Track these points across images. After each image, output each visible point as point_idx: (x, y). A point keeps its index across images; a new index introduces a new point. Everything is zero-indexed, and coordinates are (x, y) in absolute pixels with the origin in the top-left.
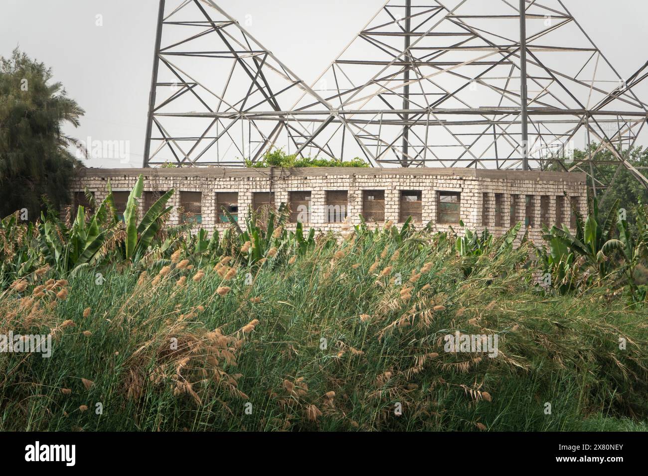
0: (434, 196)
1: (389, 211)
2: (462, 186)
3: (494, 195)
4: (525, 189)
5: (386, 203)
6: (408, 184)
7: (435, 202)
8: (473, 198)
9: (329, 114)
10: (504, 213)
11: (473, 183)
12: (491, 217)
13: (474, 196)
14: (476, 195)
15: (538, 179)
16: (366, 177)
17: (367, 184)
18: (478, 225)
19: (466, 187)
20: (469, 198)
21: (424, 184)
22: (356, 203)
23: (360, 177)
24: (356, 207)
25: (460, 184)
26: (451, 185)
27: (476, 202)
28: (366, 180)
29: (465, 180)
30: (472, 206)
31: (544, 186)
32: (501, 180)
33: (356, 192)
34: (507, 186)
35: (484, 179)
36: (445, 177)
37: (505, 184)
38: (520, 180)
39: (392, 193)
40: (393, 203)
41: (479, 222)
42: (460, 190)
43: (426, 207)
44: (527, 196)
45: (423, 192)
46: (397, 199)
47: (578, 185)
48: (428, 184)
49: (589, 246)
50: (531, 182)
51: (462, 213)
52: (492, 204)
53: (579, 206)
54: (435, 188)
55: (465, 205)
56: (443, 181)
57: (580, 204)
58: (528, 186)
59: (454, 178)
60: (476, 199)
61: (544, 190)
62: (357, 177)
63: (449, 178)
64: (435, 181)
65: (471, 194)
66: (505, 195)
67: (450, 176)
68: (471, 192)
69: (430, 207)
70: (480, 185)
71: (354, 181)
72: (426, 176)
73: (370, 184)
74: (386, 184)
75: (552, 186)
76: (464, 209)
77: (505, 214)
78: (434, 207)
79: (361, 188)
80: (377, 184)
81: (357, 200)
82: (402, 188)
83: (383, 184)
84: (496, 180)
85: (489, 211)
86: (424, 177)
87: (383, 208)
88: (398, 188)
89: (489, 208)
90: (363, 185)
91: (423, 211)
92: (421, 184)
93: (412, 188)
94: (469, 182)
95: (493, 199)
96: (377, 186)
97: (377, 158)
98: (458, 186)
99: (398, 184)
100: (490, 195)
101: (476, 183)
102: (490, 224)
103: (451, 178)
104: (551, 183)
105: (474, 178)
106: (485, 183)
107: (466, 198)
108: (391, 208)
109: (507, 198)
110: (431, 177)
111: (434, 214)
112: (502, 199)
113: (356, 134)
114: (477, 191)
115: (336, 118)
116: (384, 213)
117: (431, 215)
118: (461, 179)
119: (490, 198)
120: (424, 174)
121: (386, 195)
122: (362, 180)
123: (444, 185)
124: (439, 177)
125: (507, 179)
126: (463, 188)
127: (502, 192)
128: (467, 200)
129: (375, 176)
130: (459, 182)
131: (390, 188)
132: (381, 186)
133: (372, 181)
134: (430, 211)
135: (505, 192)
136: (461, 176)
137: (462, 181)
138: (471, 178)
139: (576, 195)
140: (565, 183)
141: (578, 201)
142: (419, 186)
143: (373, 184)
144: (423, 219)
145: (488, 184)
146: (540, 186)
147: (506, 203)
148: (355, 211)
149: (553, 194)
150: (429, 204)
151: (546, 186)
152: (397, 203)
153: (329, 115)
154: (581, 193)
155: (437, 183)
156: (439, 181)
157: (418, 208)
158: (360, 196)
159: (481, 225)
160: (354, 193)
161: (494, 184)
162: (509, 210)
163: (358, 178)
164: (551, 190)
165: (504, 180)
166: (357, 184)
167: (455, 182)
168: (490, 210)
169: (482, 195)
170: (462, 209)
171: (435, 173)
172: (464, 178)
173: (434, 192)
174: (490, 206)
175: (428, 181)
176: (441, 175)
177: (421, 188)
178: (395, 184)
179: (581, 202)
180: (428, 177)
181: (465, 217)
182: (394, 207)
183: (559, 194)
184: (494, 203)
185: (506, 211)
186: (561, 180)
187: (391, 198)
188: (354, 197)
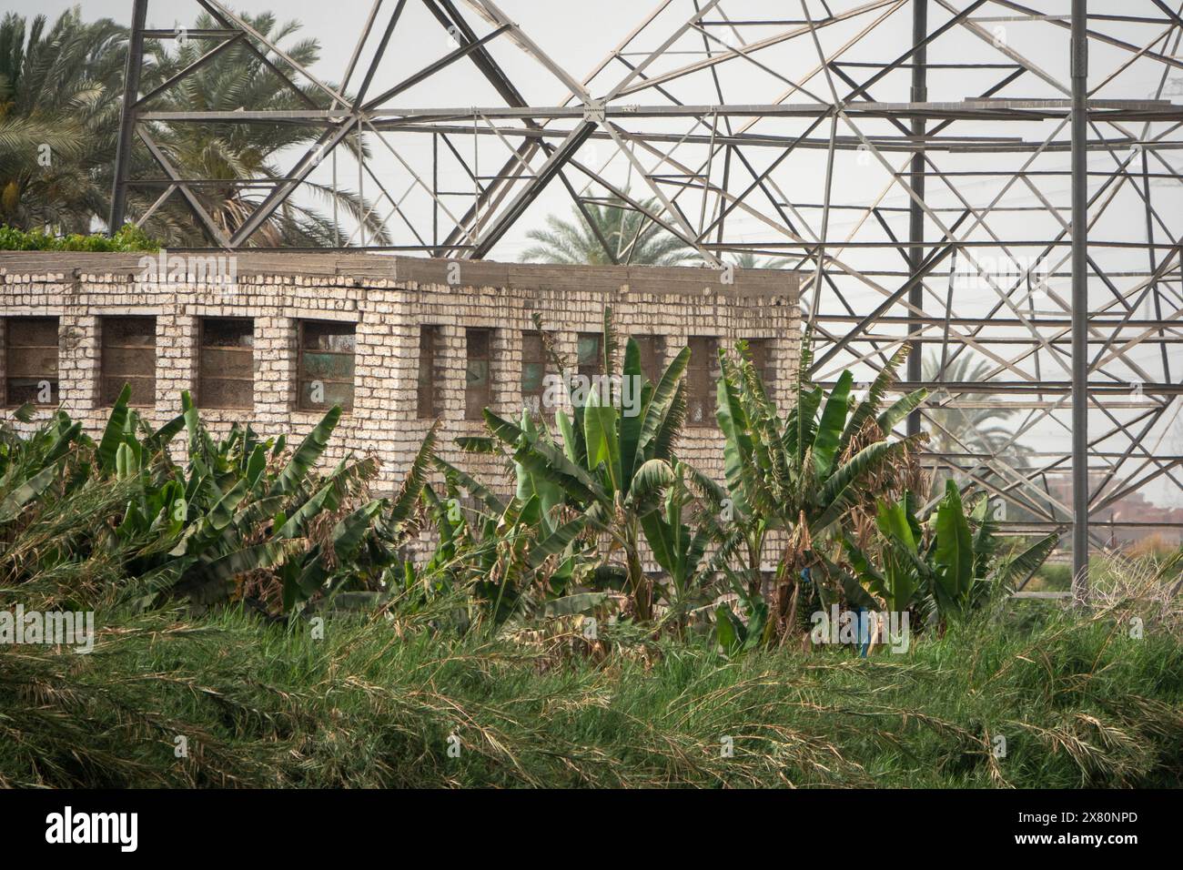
0: (285, 333)
1: (169, 374)
2: (361, 305)
3: (462, 332)
4: (578, 317)
5: (159, 352)
6: (218, 301)
7: (290, 349)
8: (388, 341)
9: (581, 115)
10: (498, 383)
11: (389, 296)
12: (449, 394)
13: (391, 334)
14: (397, 330)
15: (625, 288)
16: (108, 278)
17: (109, 300)
18: (402, 416)
19: (370, 307)
20: (376, 340)
21: (260, 301)
22: (80, 353)
23: (92, 278)
24: (82, 364)
25: (355, 301)
26: (331, 304)
27: (397, 352)
28: (107, 289)
29: (368, 289)
30: (387, 362)
31: (645, 308)
32: (491, 291)
33: (82, 322)
34: (510, 308)
35: (424, 288)
36: (316, 281)
37: (502, 302)
38: (558, 291)
39: (174, 325)
40: (177, 353)
41: (406, 406)
42: (353, 317)
43: (265, 366)
44: (581, 335)
45: (257, 323)
46: (187, 342)
47: (767, 307)
48: (269, 301)
49: (599, 474)
50: (597, 296)
51: (358, 381)
52: (456, 358)
53: (771, 365)
54: (289, 312)
55: (369, 360)
56: (309, 292)
57: (775, 360)
58: (587, 307)
59: (340, 282)
60: (396, 341)
61: (645, 319)
62: (83, 278)
63: (325, 282)
64: (290, 291)
65: (384, 329)
66: (504, 334)
67: (328, 276)
68: (382, 323)
69: (276, 366)
70: (408, 303)
71: (76, 292)
72: (265, 276)
73: (118, 300)
74: (162, 299)
75: (672, 309)
76: (366, 372)
77: (504, 387)
78: (285, 365)
79: (93, 311)
80: (136, 300)
81: (83, 343)
82: (201, 311)
83: (151, 300)
84: (470, 290)
85: (443, 378)
86: (260, 279)
87: (152, 368)
88: (191, 310)
89: (445, 369)
90: (101, 300)
91: (257, 376)
92: (252, 301)
93: (227, 312)
94: (378, 296)
95: (457, 343)
96: (137, 305)
97: (703, 236)
98: (349, 305)
99: (192, 299)
100: (450, 331)
101: (397, 297)
102: (448, 414)
103: (332, 282)
104: (670, 299)
105: (392, 285)
106: (431, 299)
107: (370, 340)
108: (173, 368)
109: (510, 341)
110: (278, 280)
111: (286, 386)
112: (495, 345)
113: (648, 171)
114: (398, 320)
115: (601, 129)
116: (154, 381)
117: (277, 387)
118: (357, 286)
119: (448, 342)
120: (259, 272)
121: (159, 330)
122: (98, 289)
123: (314, 303)
124: (298, 280)
125: (510, 287)
126: (362, 312)
127: (493, 324)
128: (373, 346)
129: (131, 276)
130: (352, 295)
131: (170, 310)
132: (147, 305)
133: (123, 289)
134: (275, 376)
135: (503, 323)
136: (358, 279)
137: (360, 292)
138: (382, 284)
139: (760, 334)
140: (721, 300)
141: (769, 350)
142: (248, 305)
143: (125, 300)
144: (256, 397)
145: (441, 300)
146: (630, 309)
147: (506, 356)
148: (79, 375)
149: (676, 331)
150: (272, 356)
151: (654, 309)
152: (188, 352)
153: (580, 120)
154: (780, 330)
155: (293, 297)
156: (300, 292)
157: (245, 368)
158: (91, 332)
159: (413, 416)
160: (76, 325)
161: (463, 300)
162: (517, 376)
163: (88, 282)
164: (671, 320)
165: (499, 289)
166: (83, 300)
167: (340, 293)
168: (449, 374)
169: (417, 332)
170: (359, 371)
171: (290, 269)
172: (366, 284)
173: (284, 323)
174: (448, 363)
175: (271, 291)
176: (305, 275)
177: (251, 312)
178: (183, 299)
179: (781, 355)
180: (269, 280)
181: (368, 393)
182: (179, 363)
183: (700, 332)
184: (463, 353)
185: (505, 376)
186: (707, 291)
187: (174, 339)
188: (75, 336)
